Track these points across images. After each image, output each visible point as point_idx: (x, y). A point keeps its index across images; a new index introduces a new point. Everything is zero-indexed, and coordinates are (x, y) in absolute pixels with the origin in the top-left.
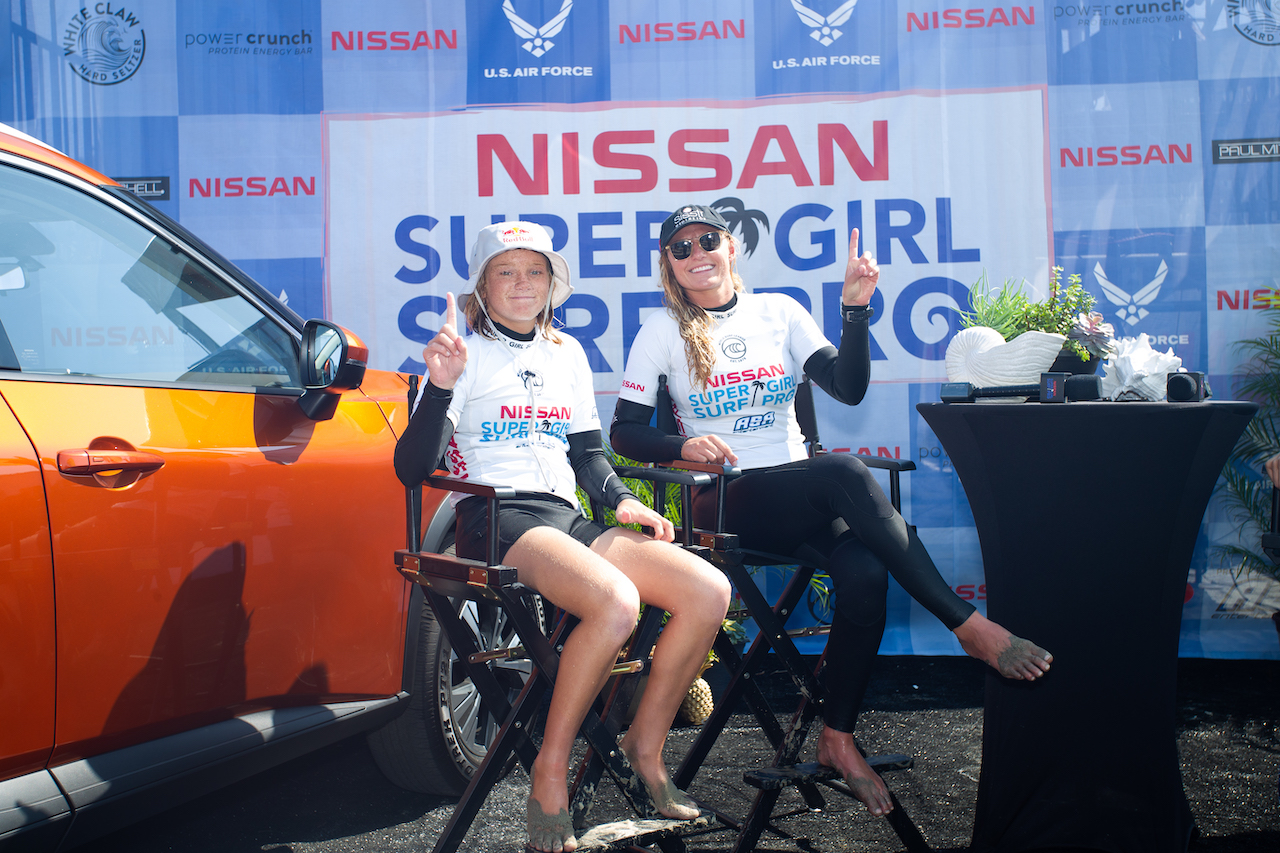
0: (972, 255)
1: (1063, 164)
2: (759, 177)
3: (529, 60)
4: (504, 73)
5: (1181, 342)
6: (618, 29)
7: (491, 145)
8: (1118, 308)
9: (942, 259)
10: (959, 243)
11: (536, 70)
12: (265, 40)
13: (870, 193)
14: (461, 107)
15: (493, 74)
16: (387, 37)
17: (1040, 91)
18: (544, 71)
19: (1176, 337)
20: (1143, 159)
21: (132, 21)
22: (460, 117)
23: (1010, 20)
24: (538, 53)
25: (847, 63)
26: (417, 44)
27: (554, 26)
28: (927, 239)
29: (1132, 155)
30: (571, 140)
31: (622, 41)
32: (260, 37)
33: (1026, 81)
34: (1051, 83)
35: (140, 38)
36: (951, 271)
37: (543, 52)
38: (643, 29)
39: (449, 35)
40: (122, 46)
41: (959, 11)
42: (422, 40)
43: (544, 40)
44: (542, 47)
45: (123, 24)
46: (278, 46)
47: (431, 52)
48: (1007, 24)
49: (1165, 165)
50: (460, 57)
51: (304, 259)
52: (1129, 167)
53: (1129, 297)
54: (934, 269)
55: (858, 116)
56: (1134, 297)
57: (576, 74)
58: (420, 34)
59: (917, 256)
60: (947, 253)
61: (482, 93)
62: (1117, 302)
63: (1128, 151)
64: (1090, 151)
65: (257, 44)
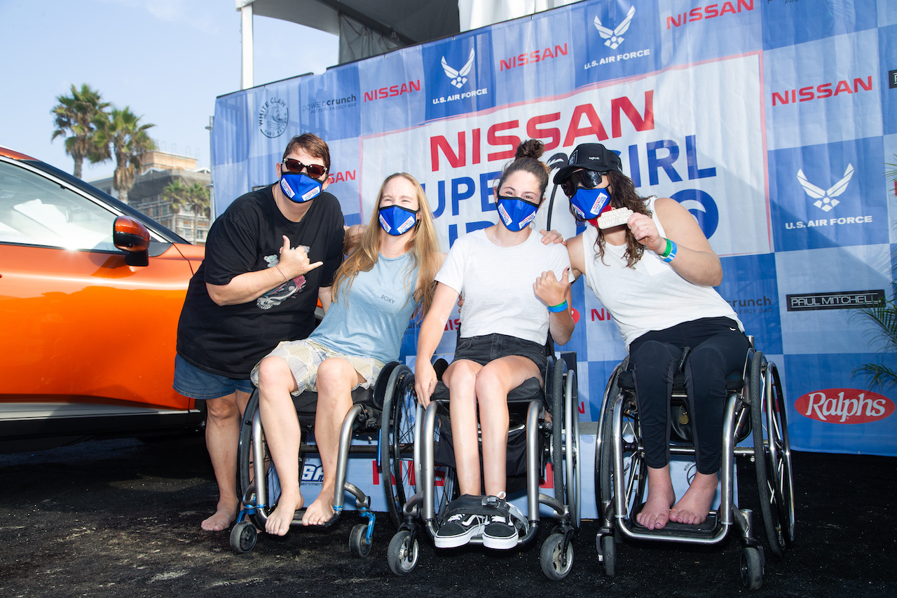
0: (711, 172)
1: (774, 103)
2: (576, 138)
3: (453, 91)
4: (442, 100)
5: (866, 221)
6: (499, 63)
7: (438, 142)
8: (816, 200)
9: (691, 177)
10: (702, 165)
11: (459, 96)
12: (335, 102)
13: (643, 139)
14: (422, 123)
15: (437, 102)
16: (388, 91)
17: (757, 56)
18: (463, 96)
19: (862, 218)
20: (833, 93)
21: (283, 104)
22: (421, 129)
23: (736, 9)
24: (459, 86)
25: (628, 58)
26: (402, 91)
27: (467, 69)
28: (681, 165)
29: (826, 91)
30: (477, 134)
31: (502, 70)
32: (333, 101)
33: (747, 50)
34: (765, 48)
35: (286, 112)
36: (698, 184)
37: (462, 85)
38: (512, 60)
39: (416, 83)
40: (281, 117)
41: (700, 8)
42: (404, 89)
43: (462, 78)
44: (461, 82)
45: (280, 106)
46: (341, 104)
47: (408, 94)
48: (734, 12)
49: (851, 94)
50: (421, 94)
51: (353, 215)
52: (822, 99)
53: (824, 192)
54: (687, 184)
55: (634, 91)
56: (828, 191)
57: (478, 94)
58: (403, 85)
59: (675, 177)
60: (694, 172)
61: (432, 113)
62: (815, 196)
63: (822, 88)
64: (793, 92)
65: (331, 105)
